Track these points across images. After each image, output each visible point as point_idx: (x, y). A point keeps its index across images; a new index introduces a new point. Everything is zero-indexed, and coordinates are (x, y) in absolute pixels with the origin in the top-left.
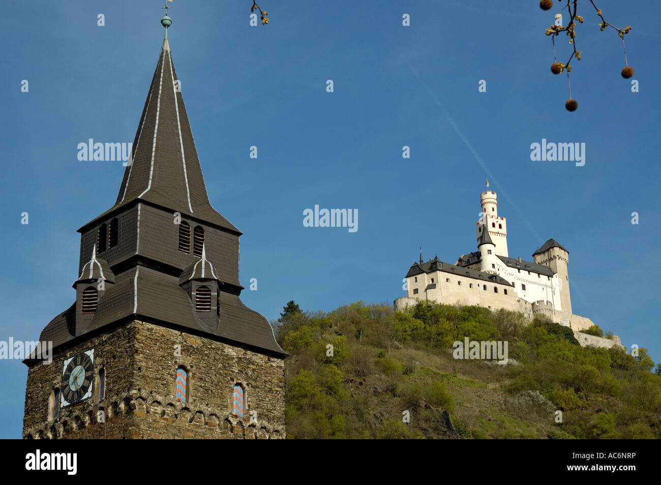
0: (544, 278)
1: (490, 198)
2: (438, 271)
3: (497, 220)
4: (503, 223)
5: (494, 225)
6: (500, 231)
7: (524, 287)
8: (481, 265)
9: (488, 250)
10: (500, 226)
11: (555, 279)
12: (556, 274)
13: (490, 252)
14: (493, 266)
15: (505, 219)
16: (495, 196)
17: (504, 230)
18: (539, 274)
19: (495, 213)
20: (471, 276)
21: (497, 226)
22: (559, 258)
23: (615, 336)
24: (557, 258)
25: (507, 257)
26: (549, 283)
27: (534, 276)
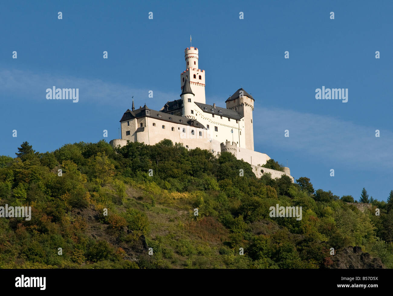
0: (233, 121)
1: (194, 53)
2: (146, 118)
3: (198, 72)
4: (203, 74)
5: (195, 76)
6: (200, 81)
7: (216, 129)
8: (182, 110)
9: (189, 99)
10: (200, 77)
11: (242, 122)
12: (243, 118)
13: (190, 100)
14: (192, 112)
15: (204, 71)
16: (197, 52)
17: (203, 81)
18: (229, 119)
19: (196, 67)
20: (174, 120)
21: (197, 77)
22: (246, 105)
23: (286, 168)
24: (245, 105)
25: (205, 103)
26: (236, 125)
27: (225, 119)
